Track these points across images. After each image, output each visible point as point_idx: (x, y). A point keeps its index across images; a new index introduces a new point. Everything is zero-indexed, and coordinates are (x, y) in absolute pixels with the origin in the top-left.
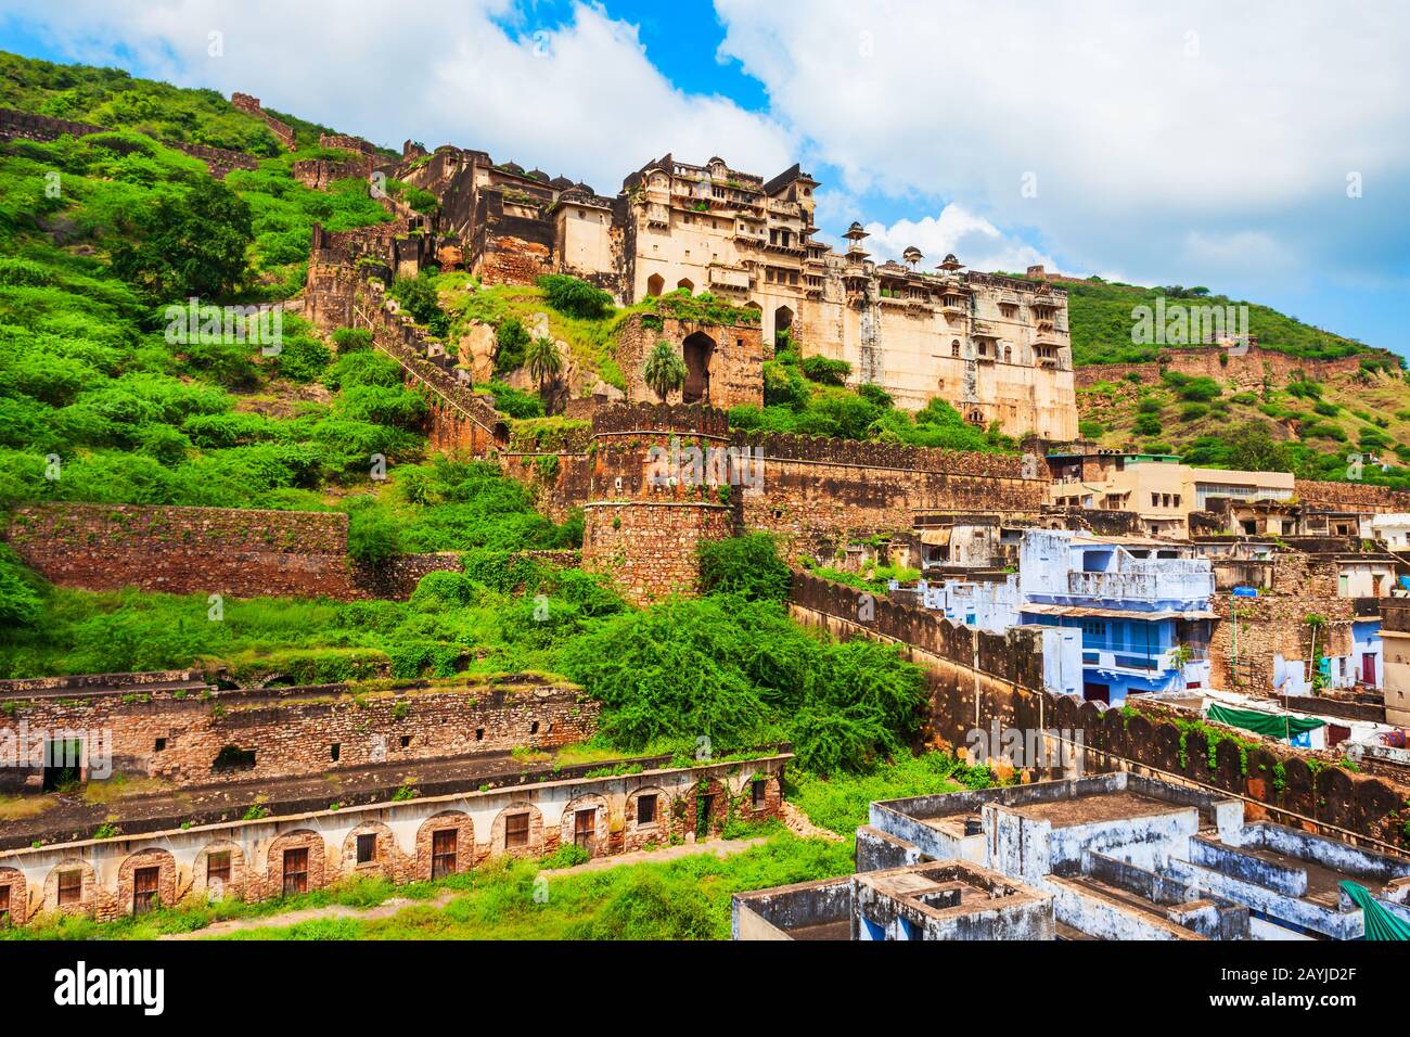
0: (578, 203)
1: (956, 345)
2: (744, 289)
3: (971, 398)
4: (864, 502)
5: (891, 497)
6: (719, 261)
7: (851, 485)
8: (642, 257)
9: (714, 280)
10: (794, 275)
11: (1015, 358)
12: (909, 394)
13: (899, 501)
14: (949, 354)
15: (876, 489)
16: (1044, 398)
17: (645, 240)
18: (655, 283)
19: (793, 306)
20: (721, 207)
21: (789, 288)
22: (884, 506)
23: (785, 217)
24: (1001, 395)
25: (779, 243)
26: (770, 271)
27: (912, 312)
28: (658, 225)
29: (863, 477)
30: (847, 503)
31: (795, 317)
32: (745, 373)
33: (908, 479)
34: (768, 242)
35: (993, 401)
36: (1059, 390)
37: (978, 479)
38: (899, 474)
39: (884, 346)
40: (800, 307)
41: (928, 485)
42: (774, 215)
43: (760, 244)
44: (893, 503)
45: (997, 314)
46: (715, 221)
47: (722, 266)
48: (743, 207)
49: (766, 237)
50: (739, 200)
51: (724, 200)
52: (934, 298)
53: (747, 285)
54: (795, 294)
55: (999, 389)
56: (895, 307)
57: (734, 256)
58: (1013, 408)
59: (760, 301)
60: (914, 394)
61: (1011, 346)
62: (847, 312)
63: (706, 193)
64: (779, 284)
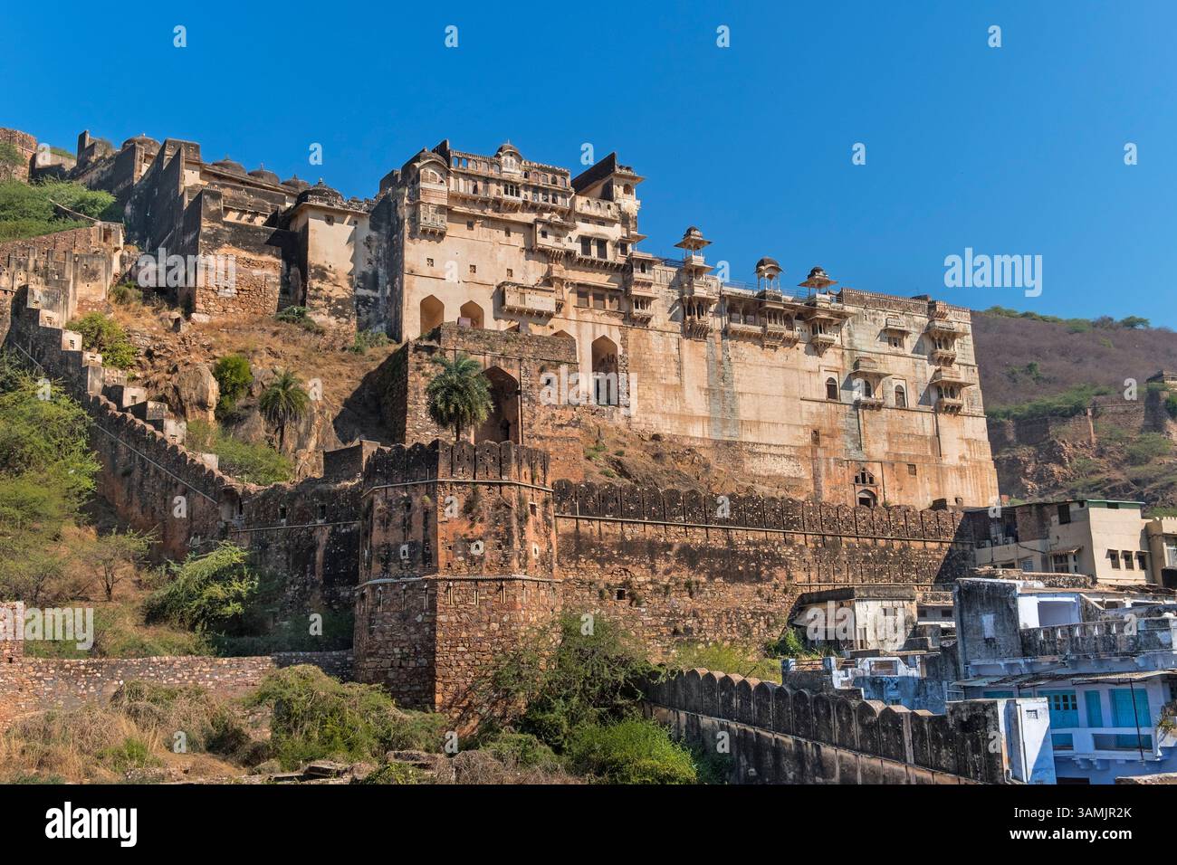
0: (324, 204)
1: (832, 385)
2: (550, 316)
3: (855, 454)
4: (734, 577)
5: (768, 568)
6: (516, 280)
7: (714, 553)
8: (412, 273)
9: (510, 303)
11: (912, 400)
12: (773, 450)
13: (781, 573)
14: (824, 395)
15: (746, 556)
16: (952, 453)
17: (415, 252)
18: (431, 308)
19: (616, 337)
20: (514, 208)
21: (610, 313)
22: (760, 580)
23: (602, 221)
24: (895, 449)
25: (594, 255)
26: (582, 291)
27: (770, 341)
28: (433, 233)
29: (730, 541)
30: (711, 577)
31: (620, 351)
32: (557, 422)
33: (789, 543)
34: (579, 254)
35: (885, 458)
36: (968, 441)
37: (881, 543)
38: (777, 536)
39: (738, 388)
40: (624, 338)
41: (816, 551)
42: (585, 219)
43: (569, 255)
44: (771, 576)
46: (508, 227)
47: (518, 286)
48: (544, 209)
49: (576, 247)
50: (540, 200)
51: (519, 200)
52: (798, 323)
53: (553, 309)
54: (617, 321)
55: (890, 442)
56: (749, 335)
57: (534, 271)
58: (912, 467)
59: (571, 330)
60: (779, 451)
61: (902, 383)
62: (686, 342)
63: (495, 191)
64: (595, 307)
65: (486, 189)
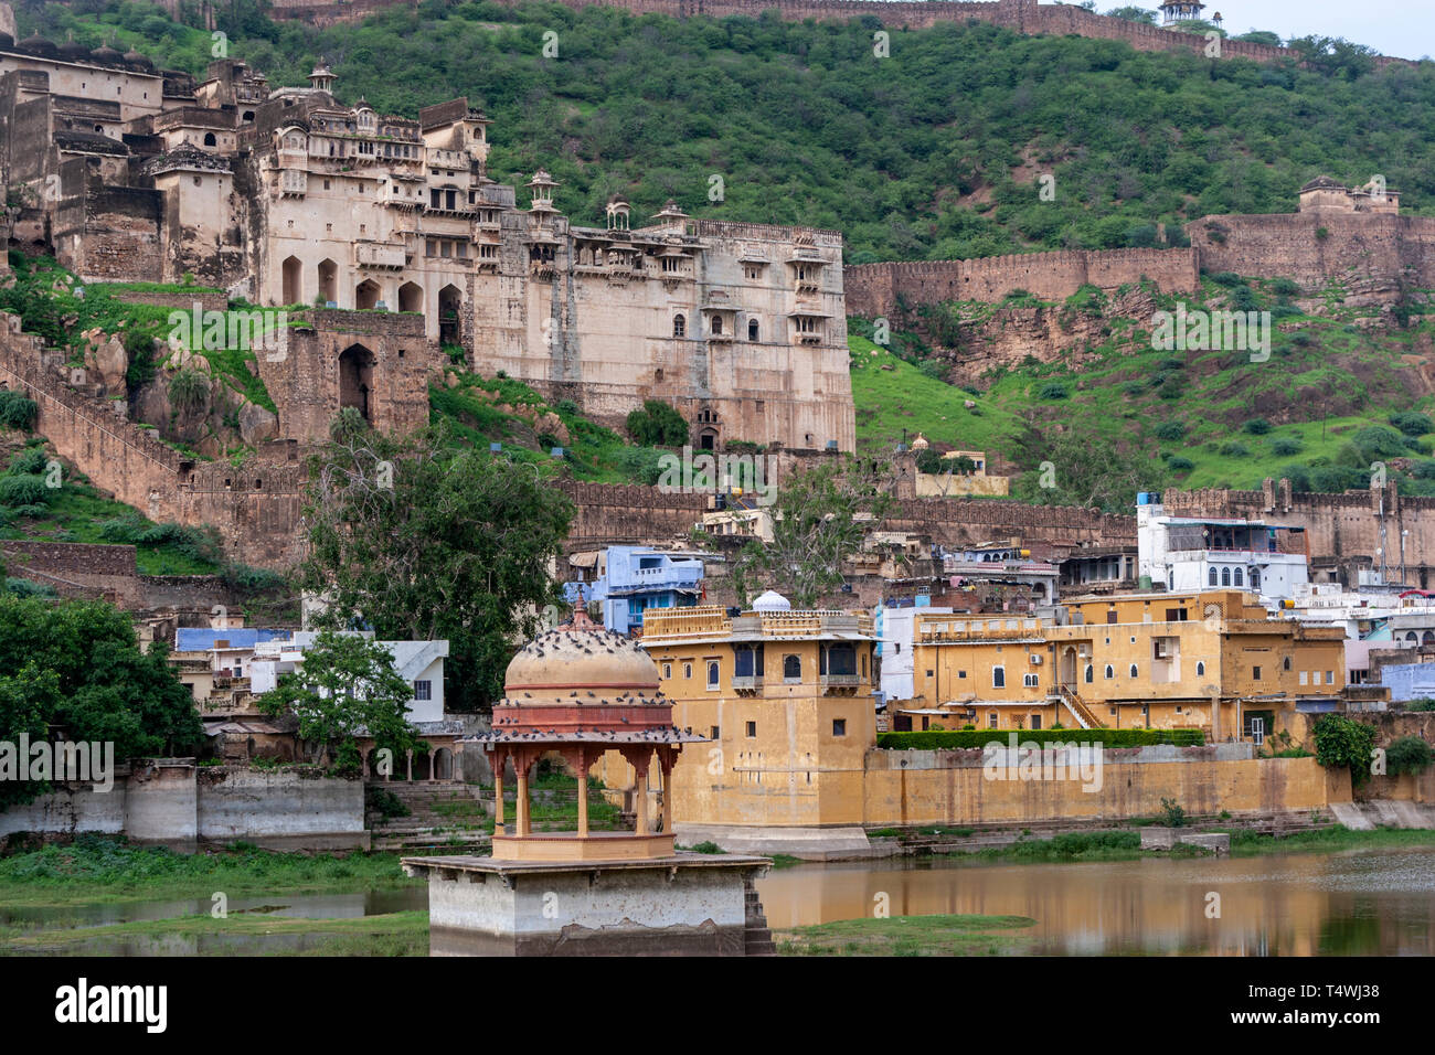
0: (193, 168)
1: (679, 322)
2: (400, 269)
3: (700, 393)
6: (370, 236)
8: (274, 237)
9: (364, 260)
10: (462, 242)
11: (765, 333)
12: (615, 390)
14: (670, 334)
16: (805, 388)
17: (277, 216)
18: (291, 268)
19: (461, 285)
20: (368, 164)
21: (457, 262)
23: (451, 173)
24: (744, 386)
25: (443, 206)
26: (431, 240)
27: (617, 281)
28: (294, 195)
31: (464, 298)
32: (408, 388)
34: (428, 206)
35: (732, 394)
36: (827, 375)
39: (581, 328)
40: (470, 286)
42: (436, 170)
43: (419, 207)
45: (739, 275)
46: (362, 184)
47: (371, 242)
48: (396, 163)
49: (426, 200)
50: (392, 154)
51: (372, 157)
52: (648, 260)
53: (403, 262)
54: (463, 269)
55: (739, 378)
56: (596, 275)
57: (387, 225)
58: (760, 403)
59: (419, 280)
60: (623, 390)
61: (759, 317)
62: (532, 287)
63: (351, 150)
64: (443, 256)
65: (342, 148)
